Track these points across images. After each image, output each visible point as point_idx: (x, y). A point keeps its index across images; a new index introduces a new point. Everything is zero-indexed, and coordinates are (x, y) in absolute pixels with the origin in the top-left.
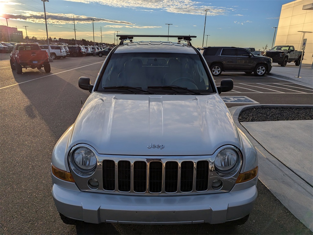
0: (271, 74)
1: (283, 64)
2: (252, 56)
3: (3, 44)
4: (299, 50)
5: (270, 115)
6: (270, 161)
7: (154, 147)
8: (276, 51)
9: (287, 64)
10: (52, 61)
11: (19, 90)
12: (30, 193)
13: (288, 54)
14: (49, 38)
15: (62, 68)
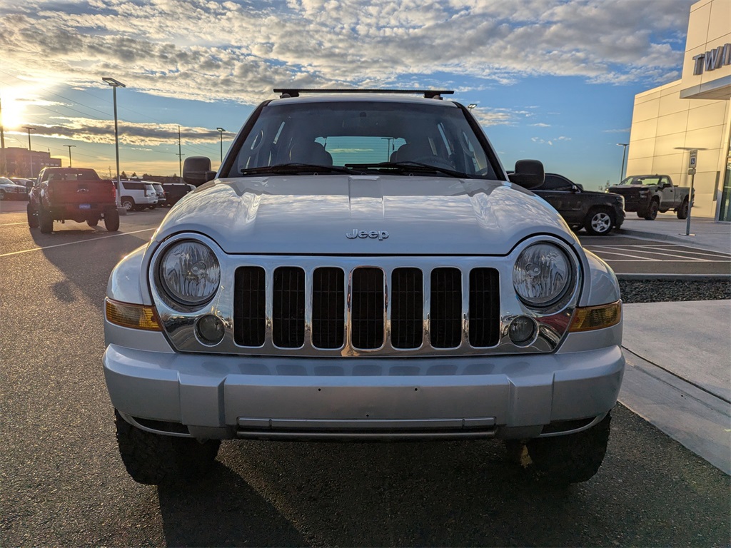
0: (624, 232)
1: (647, 215)
2: (577, 190)
3: (15, 181)
4: (681, 185)
5: (634, 292)
6: (644, 372)
7: (364, 236)
8: (632, 186)
9: (657, 217)
10: (124, 214)
11: (42, 257)
12: (44, 432)
13: (659, 193)
14: (120, 174)
15: (146, 225)
